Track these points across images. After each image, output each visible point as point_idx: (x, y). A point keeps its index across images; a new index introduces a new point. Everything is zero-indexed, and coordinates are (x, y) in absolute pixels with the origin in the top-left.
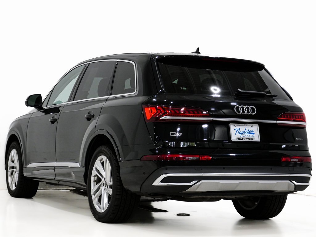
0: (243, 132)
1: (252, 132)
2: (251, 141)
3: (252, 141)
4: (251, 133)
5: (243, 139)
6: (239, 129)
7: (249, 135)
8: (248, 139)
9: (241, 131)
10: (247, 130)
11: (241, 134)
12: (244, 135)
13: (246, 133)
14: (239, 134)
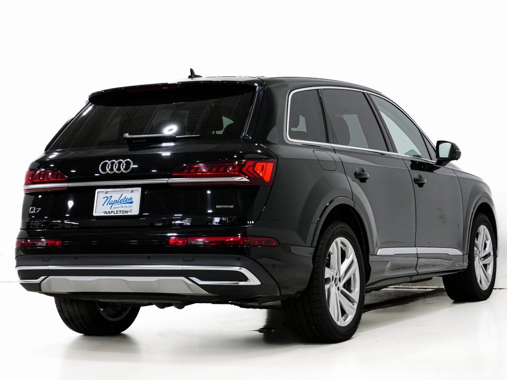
0: (116, 202)
1: (130, 201)
2: (124, 214)
3: (126, 214)
4: (128, 201)
5: (112, 212)
6: (111, 196)
7: (123, 205)
8: (120, 211)
9: (113, 199)
10: (123, 197)
11: (112, 204)
12: (117, 206)
13: (120, 202)
14: (110, 204)
